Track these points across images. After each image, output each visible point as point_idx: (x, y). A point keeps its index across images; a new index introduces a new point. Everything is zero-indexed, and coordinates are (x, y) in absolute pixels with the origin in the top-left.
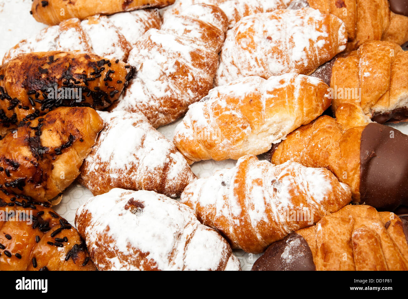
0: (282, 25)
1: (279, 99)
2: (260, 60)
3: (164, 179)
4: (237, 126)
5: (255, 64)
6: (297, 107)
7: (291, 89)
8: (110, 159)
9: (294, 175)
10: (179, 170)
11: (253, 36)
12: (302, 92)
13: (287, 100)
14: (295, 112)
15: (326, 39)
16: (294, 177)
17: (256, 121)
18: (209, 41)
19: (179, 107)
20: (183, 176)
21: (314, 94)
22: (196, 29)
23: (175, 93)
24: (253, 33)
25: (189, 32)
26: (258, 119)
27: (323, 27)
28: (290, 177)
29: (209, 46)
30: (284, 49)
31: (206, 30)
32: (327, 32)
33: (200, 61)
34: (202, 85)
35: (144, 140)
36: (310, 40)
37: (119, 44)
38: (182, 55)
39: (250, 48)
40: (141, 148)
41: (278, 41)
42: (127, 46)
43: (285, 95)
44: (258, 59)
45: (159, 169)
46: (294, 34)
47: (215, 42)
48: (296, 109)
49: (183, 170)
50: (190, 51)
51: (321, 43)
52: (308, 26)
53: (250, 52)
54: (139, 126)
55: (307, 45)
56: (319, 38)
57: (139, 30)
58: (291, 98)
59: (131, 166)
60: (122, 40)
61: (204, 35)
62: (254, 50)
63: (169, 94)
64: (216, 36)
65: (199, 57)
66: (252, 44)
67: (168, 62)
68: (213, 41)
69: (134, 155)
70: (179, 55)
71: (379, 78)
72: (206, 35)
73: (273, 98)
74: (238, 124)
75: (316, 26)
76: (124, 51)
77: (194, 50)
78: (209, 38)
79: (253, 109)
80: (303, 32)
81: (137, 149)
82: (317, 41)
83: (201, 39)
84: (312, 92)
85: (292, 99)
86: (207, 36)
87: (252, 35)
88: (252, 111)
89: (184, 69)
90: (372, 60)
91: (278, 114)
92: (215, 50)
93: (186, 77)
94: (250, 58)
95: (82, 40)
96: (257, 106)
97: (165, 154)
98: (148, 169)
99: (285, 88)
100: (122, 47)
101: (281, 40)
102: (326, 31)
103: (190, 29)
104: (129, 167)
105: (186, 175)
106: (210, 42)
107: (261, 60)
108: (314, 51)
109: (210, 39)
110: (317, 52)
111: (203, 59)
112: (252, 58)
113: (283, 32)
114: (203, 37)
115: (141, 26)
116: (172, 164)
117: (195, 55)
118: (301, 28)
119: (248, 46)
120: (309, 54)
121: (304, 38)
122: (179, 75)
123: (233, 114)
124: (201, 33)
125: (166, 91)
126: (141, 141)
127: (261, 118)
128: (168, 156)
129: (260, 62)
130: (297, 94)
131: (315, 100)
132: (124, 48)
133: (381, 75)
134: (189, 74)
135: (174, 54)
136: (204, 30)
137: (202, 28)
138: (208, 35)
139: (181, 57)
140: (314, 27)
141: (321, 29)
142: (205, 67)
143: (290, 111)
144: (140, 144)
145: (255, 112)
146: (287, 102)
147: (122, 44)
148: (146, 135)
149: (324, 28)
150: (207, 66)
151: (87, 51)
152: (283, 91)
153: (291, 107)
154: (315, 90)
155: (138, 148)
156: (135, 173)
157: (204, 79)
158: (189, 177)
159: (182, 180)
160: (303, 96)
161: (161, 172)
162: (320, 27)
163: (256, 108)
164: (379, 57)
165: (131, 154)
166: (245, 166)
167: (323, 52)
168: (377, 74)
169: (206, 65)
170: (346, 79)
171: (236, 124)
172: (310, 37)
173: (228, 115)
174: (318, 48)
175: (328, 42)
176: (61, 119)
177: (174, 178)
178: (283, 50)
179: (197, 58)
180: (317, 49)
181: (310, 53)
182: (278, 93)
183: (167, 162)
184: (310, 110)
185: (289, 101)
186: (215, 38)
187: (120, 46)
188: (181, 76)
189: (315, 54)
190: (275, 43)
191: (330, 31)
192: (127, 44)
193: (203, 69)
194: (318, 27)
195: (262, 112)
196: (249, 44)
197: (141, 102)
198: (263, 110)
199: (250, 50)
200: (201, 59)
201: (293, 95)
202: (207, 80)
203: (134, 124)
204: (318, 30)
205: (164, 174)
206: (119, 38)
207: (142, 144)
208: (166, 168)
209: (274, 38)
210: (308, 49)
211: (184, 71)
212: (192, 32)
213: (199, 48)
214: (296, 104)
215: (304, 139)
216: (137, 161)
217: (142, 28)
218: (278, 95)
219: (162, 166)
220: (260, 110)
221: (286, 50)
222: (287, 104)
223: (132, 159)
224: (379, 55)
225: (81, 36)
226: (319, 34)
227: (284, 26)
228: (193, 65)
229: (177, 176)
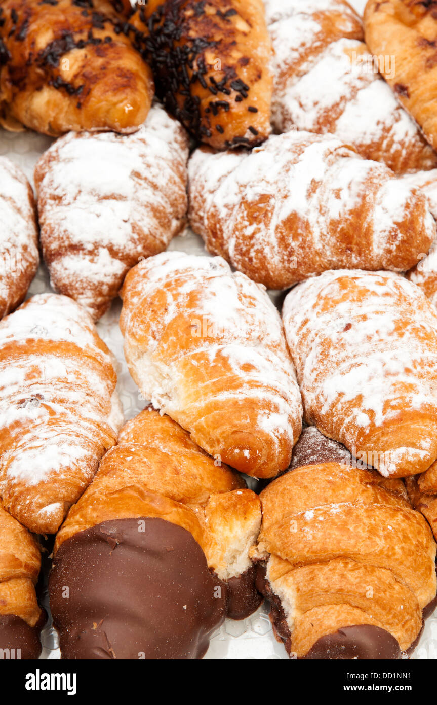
0: (381, 340)
1: (206, 369)
2: (307, 329)
3: (58, 254)
4: (151, 322)
5: (299, 324)
6: (201, 404)
7: (233, 384)
8: (64, 160)
9: (50, 423)
10: (81, 271)
11: (348, 301)
12: (231, 403)
13: (208, 383)
14: (193, 404)
15: (372, 425)
16: (46, 423)
17: (163, 347)
18: (334, 237)
19: (218, 244)
20: (77, 282)
21: (236, 426)
22: (345, 206)
23: (228, 222)
24: (355, 298)
25: (336, 197)
26: (167, 350)
27: (394, 411)
28: (47, 418)
29: (326, 242)
30: (334, 359)
31: (349, 222)
32: (384, 423)
33: (288, 236)
34: (254, 260)
35: (115, 198)
36: (360, 398)
37: (322, 112)
38: (285, 201)
39: (322, 302)
40: (96, 198)
41: (342, 342)
42: (325, 126)
43: (217, 377)
44: (308, 325)
45: (68, 238)
46: (366, 365)
47: (337, 249)
48: (197, 404)
49: (86, 278)
50: (297, 211)
51: (363, 420)
52: (390, 384)
53: (315, 306)
54: (140, 184)
55: (350, 396)
56: (371, 413)
57: (365, 134)
58: (214, 388)
59: (61, 194)
60: (330, 113)
61: (339, 222)
62: (320, 311)
63: (223, 213)
64: (349, 246)
65: (293, 232)
66: (331, 303)
67: (269, 185)
68: (338, 244)
69: (80, 192)
70: (285, 197)
71: (303, 538)
72: (341, 226)
73: (207, 360)
74: (156, 322)
75: (395, 399)
76: (314, 125)
77: (302, 218)
78: (338, 235)
79: (181, 333)
80: (370, 379)
81: (92, 193)
82: (364, 411)
83: (328, 221)
84: (237, 422)
85: (212, 391)
86: (339, 230)
87: (351, 298)
88: (176, 334)
89: (258, 213)
90: (344, 517)
91: (183, 376)
92: (330, 258)
93: (247, 223)
94: (304, 311)
95: (302, 50)
96: (187, 339)
97: (98, 239)
98: (63, 221)
99: (232, 373)
100: (319, 118)
101: (348, 347)
102: (386, 419)
103: (342, 196)
104: (59, 192)
105: (84, 288)
106: (333, 240)
107: (309, 331)
108: (347, 415)
109: (338, 238)
110: (347, 420)
111: (293, 238)
112: (305, 314)
113: (366, 347)
114: (334, 224)
115: (373, 134)
116: (88, 257)
117: (294, 222)
118: (381, 371)
119: (325, 299)
120: (337, 405)
121: (360, 384)
122: (246, 210)
123: (169, 307)
124: (340, 216)
125: (226, 206)
126: (109, 194)
127: (170, 356)
128: (97, 246)
129: (304, 330)
130: (224, 396)
131: (224, 432)
132: (318, 123)
133: (310, 537)
134: (255, 226)
135: (285, 187)
136: (347, 220)
137: (350, 215)
138: (342, 229)
139: (282, 202)
140: (392, 396)
141: (389, 410)
142: (285, 251)
143: (190, 395)
144: (102, 195)
145: (177, 339)
146: (205, 384)
147: (324, 116)
148: (127, 200)
149: (392, 414)
150: (287, 253)
151: (287, 67)
152: (225, 372)
153: (197, 396)
154: (245, 426)
155: (94, 193)
156: (54, 206)
157: (265, 257)
158: (84, 296)
159: (71, 285)
160: (222, 408)
161: (67, 243)
162: (394, 408)
163: (184, 340)
164: (352, 529)
165: (79, 185)
166: (68, 350)
167: (353, 431)
168: (311, 532)
169: (289, 249)
170: (306, 487)
171: (154, 319)
172: (364, 394)
173: (166, 300)
174: (355, 419)
175: (367, 431)
176: (108, 63)
177: (66, 269)
178: (330, 359)
179: (291, 229)
180: (351, 417)
181: (339, 406)
182: (219, 365)
183: (85, 246)
184: (205, 429)
185: (207, 386)
186: (344, 246)
187: (318, 115)
188: (245, 213)
189: (343, 420)
190: (338, 339)
191: (388, 427)
192: (328, 125)
193: (279, 247)
194: (393, 403)
195: (182, 353)
196: (328, 299)
197: (206, 181)
198: (185, 353)
199: (319, 305)
200: (291, 235)
201: (220, 390)
202: (269, 266)
203: (137, 175)
204: (387, 405)
205: (66, 250)
206: (333, 107)
207: (106, 198)
208: (75, 248)
209: (348, 336)
210: (343, 400)
211: (255, 215)
212: (337, 201)
213: (311, 224)
214: (207, 401)
215: (156, 440)
216: (72, 200)
217: (371, 137)
218: (214, 367)
219: (75, 241)
220: (182, 348)
221: (334, 365)
222: (200, 385)
223: (71, 191)
224: (356, 527)
225: (308, 45)
226: (378, 409)
227: (382, 346)
228: (277, 227)
229: (72, 272)
